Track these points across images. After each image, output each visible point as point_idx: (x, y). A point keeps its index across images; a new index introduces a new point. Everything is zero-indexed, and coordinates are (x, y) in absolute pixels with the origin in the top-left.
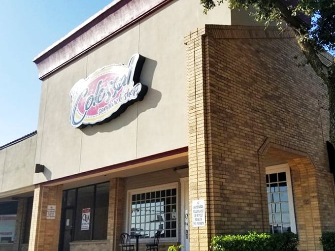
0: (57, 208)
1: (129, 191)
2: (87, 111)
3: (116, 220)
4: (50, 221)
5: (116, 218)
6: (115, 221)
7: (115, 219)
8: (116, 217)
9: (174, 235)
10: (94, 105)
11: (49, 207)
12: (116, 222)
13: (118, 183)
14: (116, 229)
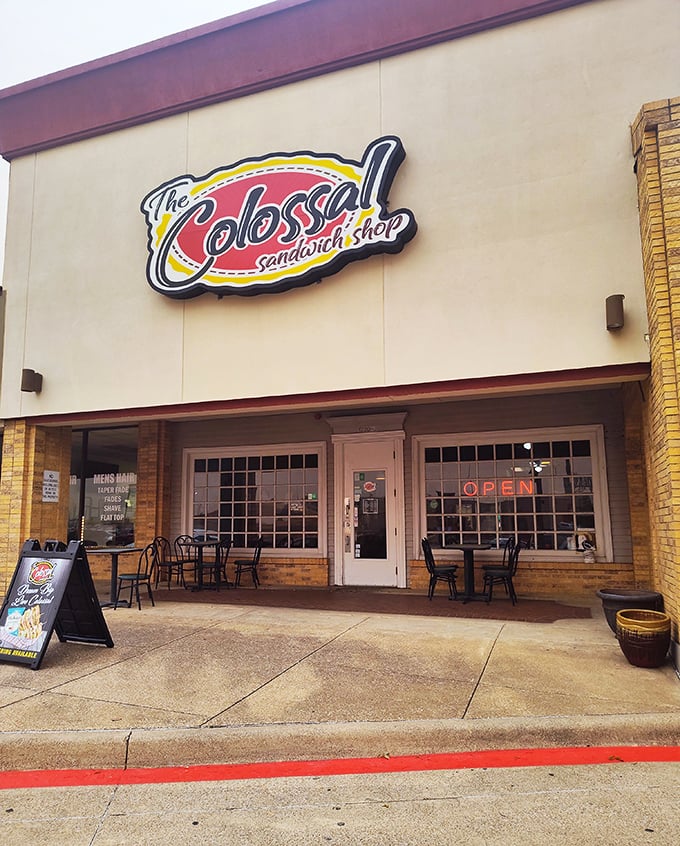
0: (61, 475)
1: (187, 451)
2: (215, 257)
3: (160, 510)
4: (48, 507)
5: (161, 506)
6: (157, 511)
7: (157, 507)
8: (161, 502)
9: (313, 543)
10: (241, 244)
11: (47, 474)
12: (161, 514)
13: (163, 431)
14: (160, 527)
